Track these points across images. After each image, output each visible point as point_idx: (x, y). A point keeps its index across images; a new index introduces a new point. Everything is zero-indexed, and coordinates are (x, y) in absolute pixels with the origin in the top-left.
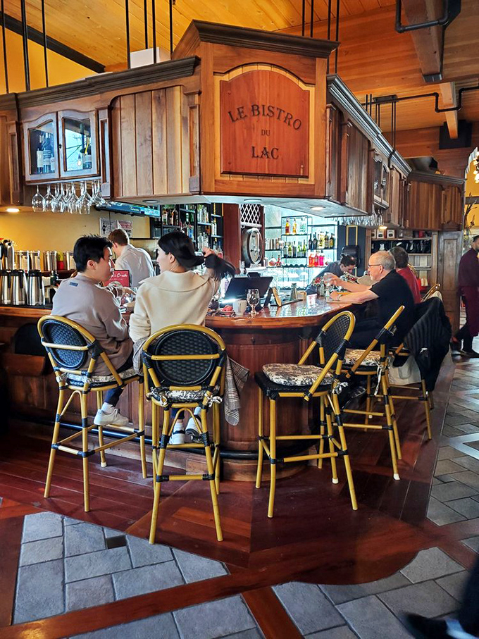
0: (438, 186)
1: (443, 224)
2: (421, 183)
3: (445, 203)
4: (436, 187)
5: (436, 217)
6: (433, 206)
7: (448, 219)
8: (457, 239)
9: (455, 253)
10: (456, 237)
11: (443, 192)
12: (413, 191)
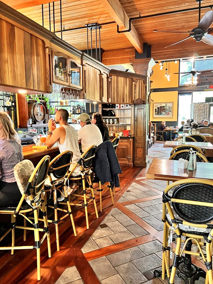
0: (130, 79)
1: (134, 101)
2: (119, 77)
3: (135, 89)
4: (129, 80)
5: (129, 96)
6: (128, 91)
7: (137, 98)
8: (143, 109)
9: (143, 116)
10: (143, 108)
11: (134, 83)
12: (114, 81)
